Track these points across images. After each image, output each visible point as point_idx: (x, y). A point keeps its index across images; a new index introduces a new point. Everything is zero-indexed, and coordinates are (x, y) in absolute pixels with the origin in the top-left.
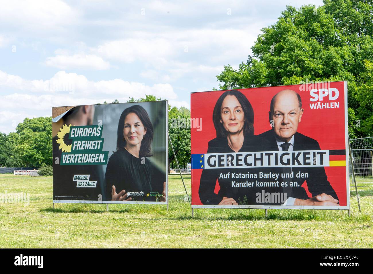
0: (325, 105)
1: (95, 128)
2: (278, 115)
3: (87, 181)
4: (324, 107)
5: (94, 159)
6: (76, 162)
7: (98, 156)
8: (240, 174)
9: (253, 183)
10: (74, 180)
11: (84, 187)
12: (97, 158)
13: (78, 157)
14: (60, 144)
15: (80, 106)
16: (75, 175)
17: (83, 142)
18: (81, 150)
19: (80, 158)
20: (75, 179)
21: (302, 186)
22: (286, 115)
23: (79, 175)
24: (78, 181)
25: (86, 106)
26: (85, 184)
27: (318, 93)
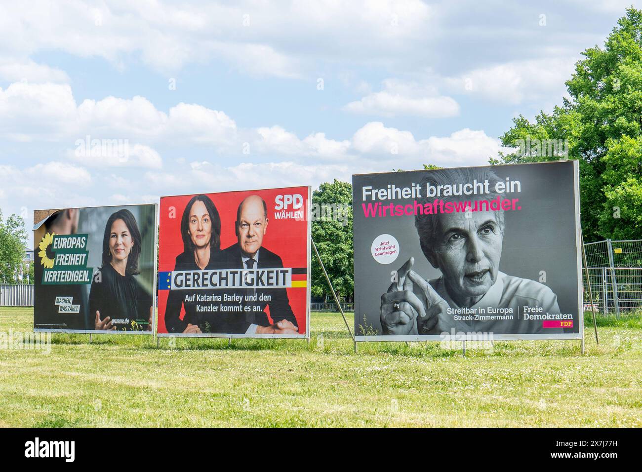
0: (290, 215)
1: (79, 238)
2: (244, 225)
3: (70, 305)
4: (288, 217)
5: (77, 277)
6: (58, 281)
7: (82, 274)
8: (205, 297)
9: (217, 307)
10: (56, 304)
11: (67, 312)
12: (81, 276)
13: (61, 274)
14: (42, 258)
15: (64, 210)
16: (57, 298)
17: (67, 255)
18: (64, 265)
19: (63, 276)
20: (57, 302)
21: (264, 311)
22: (252, 226)
23: (62, 298)
24: (61, 305)
25: (70, 210)
26: (67, 308)
27: (283, 200)
